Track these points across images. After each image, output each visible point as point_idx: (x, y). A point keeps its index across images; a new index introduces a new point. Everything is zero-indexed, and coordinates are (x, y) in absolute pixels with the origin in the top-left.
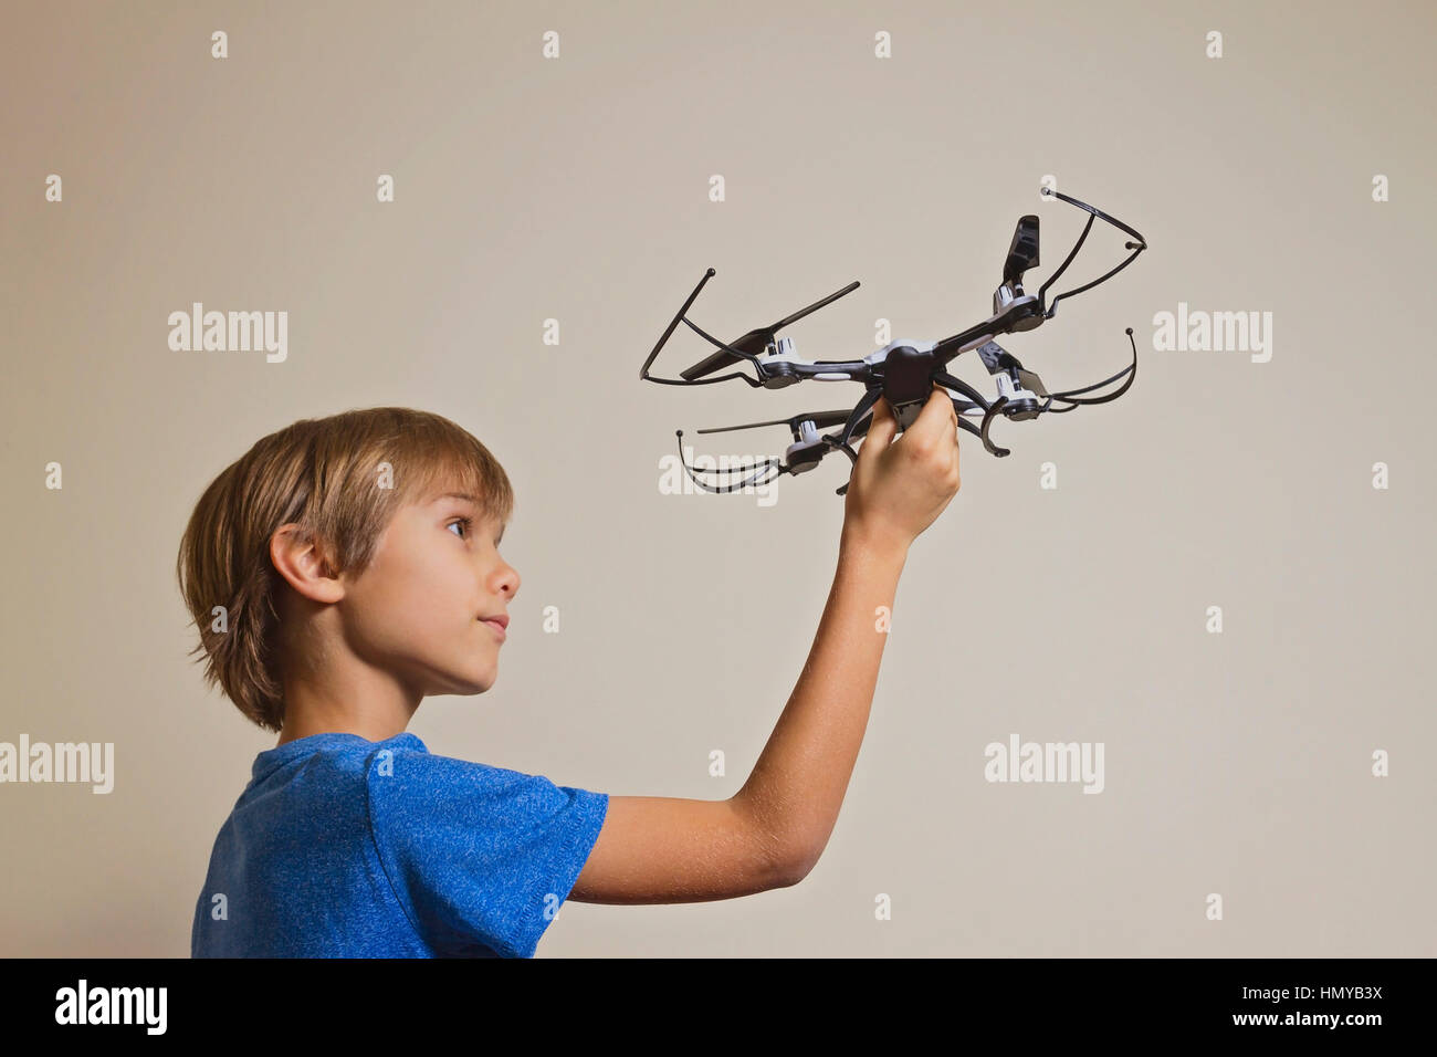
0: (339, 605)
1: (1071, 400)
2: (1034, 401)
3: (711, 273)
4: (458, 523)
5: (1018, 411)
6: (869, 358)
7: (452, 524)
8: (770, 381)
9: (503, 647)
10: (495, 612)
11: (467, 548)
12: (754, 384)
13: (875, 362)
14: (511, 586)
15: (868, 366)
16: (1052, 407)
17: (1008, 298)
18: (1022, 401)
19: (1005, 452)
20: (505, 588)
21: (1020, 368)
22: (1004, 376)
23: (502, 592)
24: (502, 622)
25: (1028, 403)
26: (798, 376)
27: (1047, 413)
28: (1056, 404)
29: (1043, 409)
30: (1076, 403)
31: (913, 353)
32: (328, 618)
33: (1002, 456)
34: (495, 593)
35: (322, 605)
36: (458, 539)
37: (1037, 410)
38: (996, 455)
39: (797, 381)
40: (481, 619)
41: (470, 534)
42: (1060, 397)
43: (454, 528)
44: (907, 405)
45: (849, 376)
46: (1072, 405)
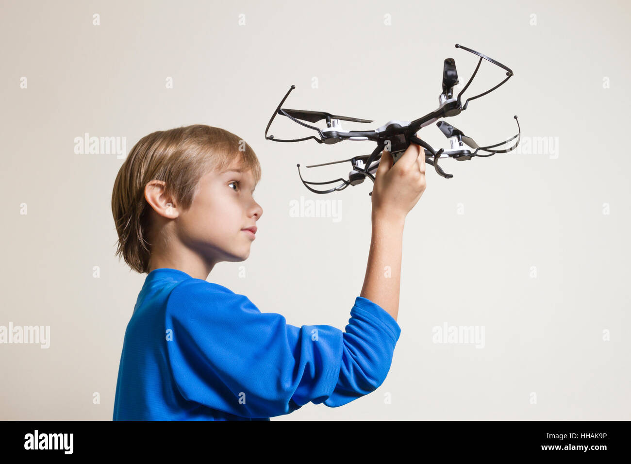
0: (175, 220)
1: (490, 150)
2: (469, 151)
3: (293, 87)
4: (234, 183)
5: (459, 156)
6: (378, 129)
7: (230, 184)
8: (326, 140)
9: (253, 242)
10: (248, 226)
11: (238, 196)
12: (320, 142)
13: (381, 131)
14: (259, 213)
15: (377, 133)
16: (478, 154)
17: (444, 100)
18: (462, 151)
19: (451, 176)
20: (256, 215)
21: (463, 135)
22: (455, 139)
23: (254, 217)
24: (253, 230)
25: (466, 152)
26: (341, 138)
27: (476, 157)
28: (480, 152)
29: (474, 155)
30: (494, 152)
31: (399, 127)
32: (171, 225)
33: (448, 178)
34: (250, 217)
35: (168, 220)
36: (233, 191)
37: (470, 156)
38: (445, 177)
39: (340, 140)
40: (242, 230)
41: (240, 188)
42: (485, 149)
43: (232, 186)
44: (398, 153)
45: (367, 138)
46: (492, 153)
